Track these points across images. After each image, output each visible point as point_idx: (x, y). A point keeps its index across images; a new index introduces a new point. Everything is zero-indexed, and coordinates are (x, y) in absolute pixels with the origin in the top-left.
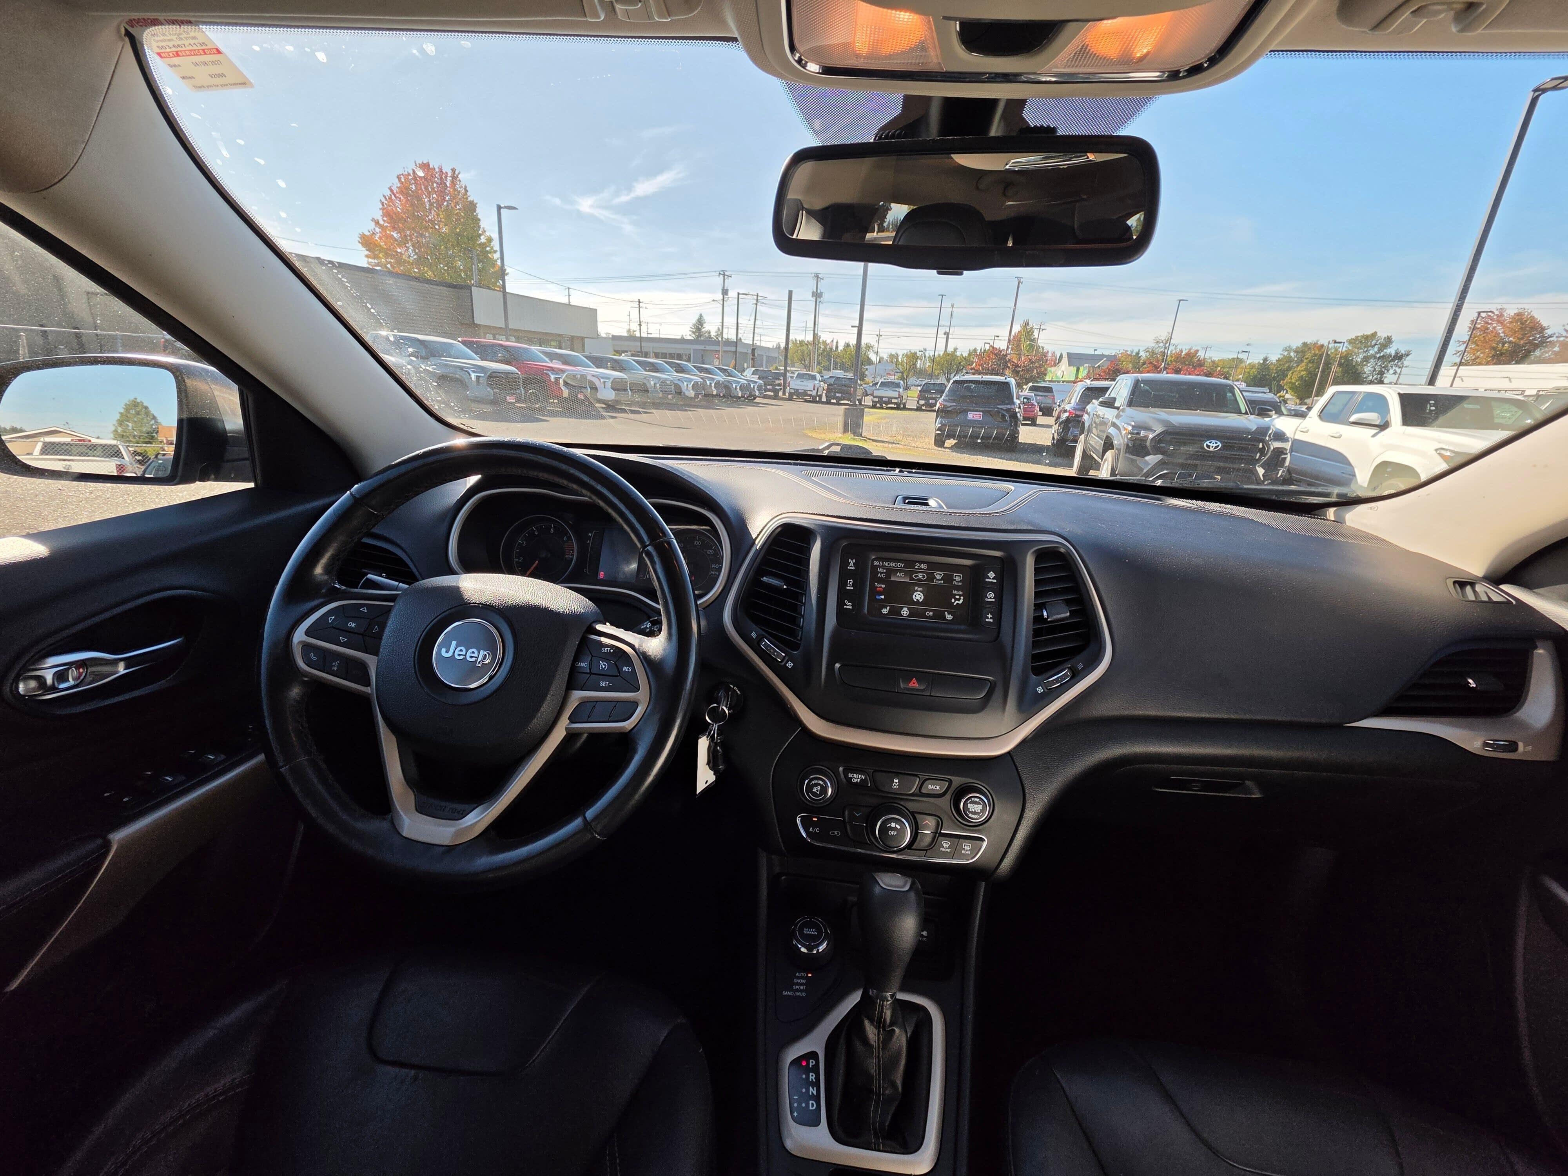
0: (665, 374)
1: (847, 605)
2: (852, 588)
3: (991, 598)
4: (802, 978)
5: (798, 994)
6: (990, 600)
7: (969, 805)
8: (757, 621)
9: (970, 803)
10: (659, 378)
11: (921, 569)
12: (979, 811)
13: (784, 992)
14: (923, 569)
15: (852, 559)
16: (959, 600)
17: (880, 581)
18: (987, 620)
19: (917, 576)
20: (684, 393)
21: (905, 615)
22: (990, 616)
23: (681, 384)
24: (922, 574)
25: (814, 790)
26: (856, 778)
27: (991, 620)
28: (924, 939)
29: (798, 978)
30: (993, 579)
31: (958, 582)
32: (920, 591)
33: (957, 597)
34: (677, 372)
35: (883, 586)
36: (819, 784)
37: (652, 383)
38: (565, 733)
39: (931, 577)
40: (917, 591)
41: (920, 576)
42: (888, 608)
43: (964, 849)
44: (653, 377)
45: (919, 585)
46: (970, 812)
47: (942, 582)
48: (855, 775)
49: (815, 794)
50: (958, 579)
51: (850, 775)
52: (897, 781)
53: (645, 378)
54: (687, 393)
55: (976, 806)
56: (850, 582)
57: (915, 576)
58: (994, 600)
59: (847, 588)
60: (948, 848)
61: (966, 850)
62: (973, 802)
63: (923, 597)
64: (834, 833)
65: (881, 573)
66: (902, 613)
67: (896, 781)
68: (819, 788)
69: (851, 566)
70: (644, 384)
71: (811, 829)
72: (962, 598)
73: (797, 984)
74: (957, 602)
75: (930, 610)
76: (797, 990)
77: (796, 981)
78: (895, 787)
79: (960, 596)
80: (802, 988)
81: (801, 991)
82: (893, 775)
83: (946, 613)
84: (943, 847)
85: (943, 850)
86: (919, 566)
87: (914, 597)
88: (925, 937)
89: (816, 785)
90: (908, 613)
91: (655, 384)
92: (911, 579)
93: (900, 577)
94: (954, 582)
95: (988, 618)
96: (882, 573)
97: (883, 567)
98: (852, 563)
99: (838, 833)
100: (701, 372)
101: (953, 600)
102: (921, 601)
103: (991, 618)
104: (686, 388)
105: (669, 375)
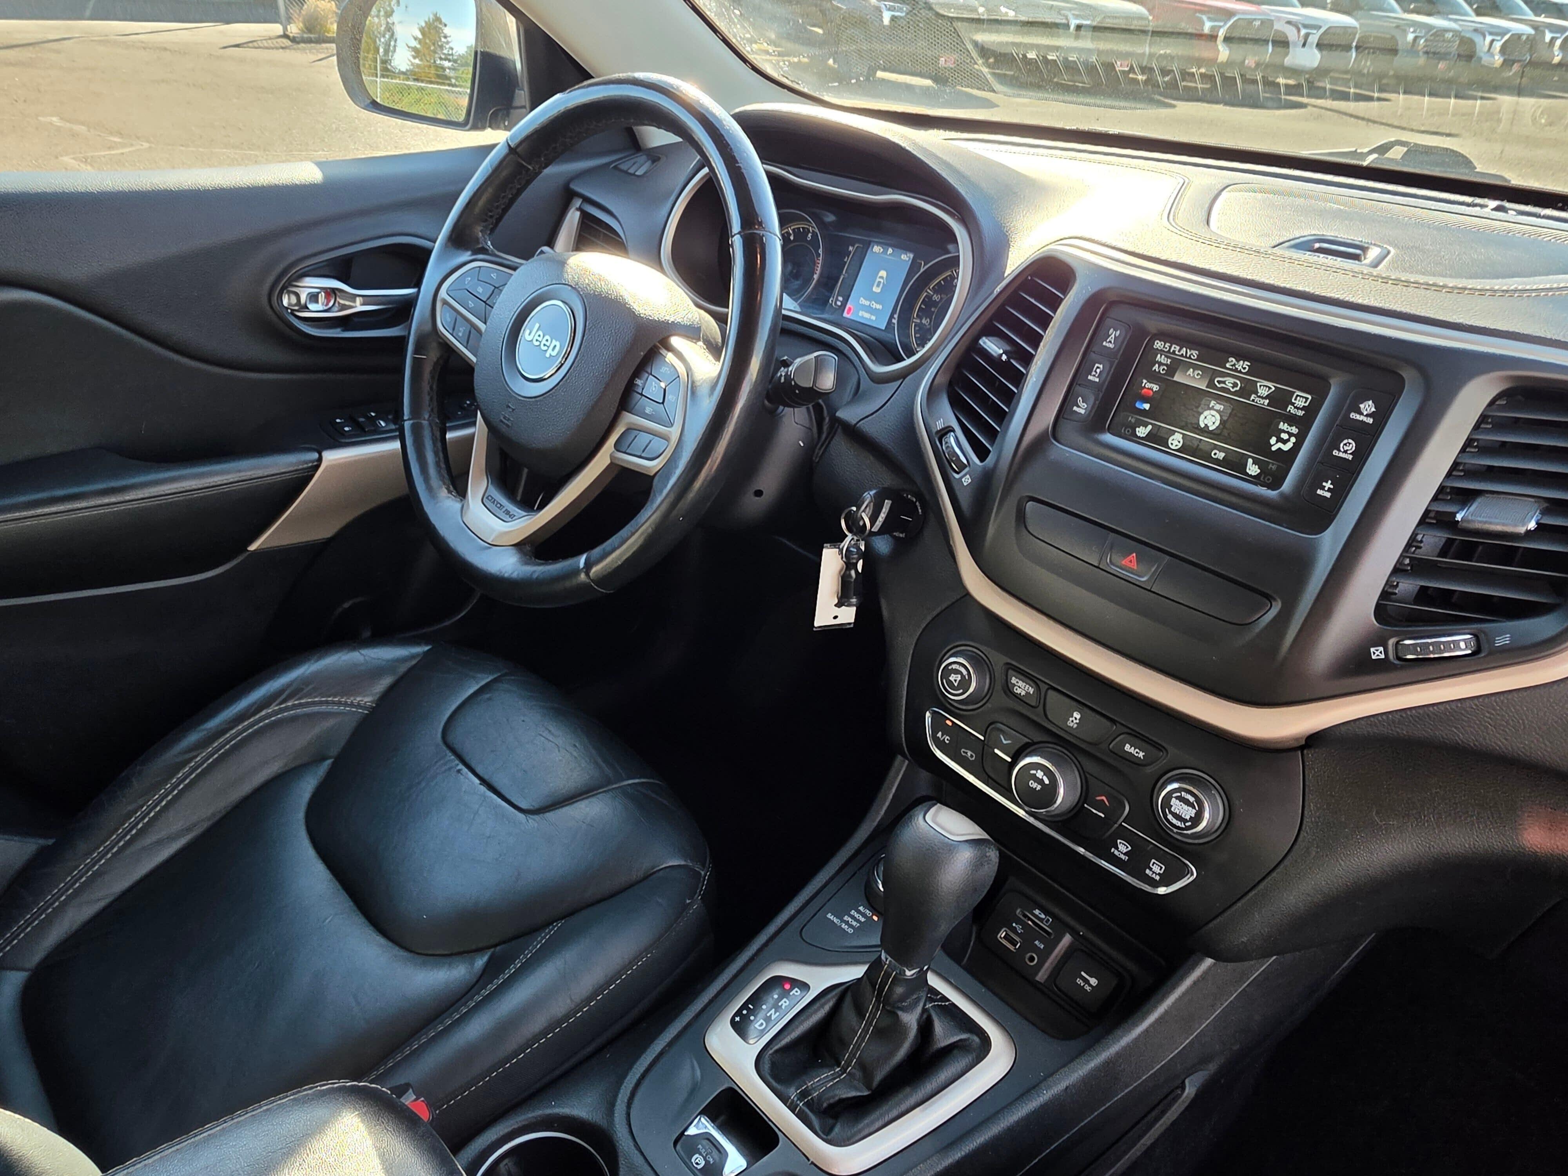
0: (1450, 20)
1: (1078, 406)
2: (1097, 380)
3: (1346, 452)
4: (864, 915)
5: (843, 926)
6: (1341, 455)
7: (1174, 799)
8: (957, 404)
9: (1177, 798)
10: (1429, 27)
11: (1236, 370)
12: (1188, 817)
13: (830, 914)
14: (1240, 372)
15: (1115, 330)
16: (1285, 442)
17: (1154, 377)
18: (1319, 492)
19: (1224, 382)
20: (1480, 59)
21: (1173, 447)
22: (1328, 485)
23: (1477, 39)
24: (1232, 380)
25: (950, 678)
26: (1022, 687)
27: (1328, 495)
28: (1088, 988)
29: (859, 912)
30: (1367, 416)
31: (1298, 408)
32: (1217, 411)
33: (1285, 436)
34: (1478, 13)
35: (1155, 388)
36: (961, 673)
37: (1410, 37)
38: (609, 462)
39: (1248, 389)
40: (1212, 408)
41: (1229, 382)
42: (1150, 427)
43: (1151, 869)
44: (1415, 24)
45: (1218, 398)
46: (1171, 812)
47: (1267, 401)
48: (1021, 683)
49: (950, 683)
50: (1300, 403)
51: (1014, 680)
52: (1078, 717)
53: (1398, 27)
54: (1486, 60)
55: (1185, 807)
56: (1098, 367)
57: (1219, 382)
58: (1350, 457)
59: (1090, 377)
60: (1125, 854)
61: (1154, 872)
62: (1181, 799)
63: (1218, 423)
64: (966, 753)
65: (1160, 364)
66: (1170, 441)
67: (1077, 715)
68: (959, 677)
69: (1110, 342)
70: (1393, 37)
71: (939, 735)
72: (1293, 440)
73: (853, 917)
74: (1280, 445)
75: (1221, 449)
76: (847, 923)
77: (853, 912)
78: (1071, 725)
79: (1290, 435)
80: (854, 923)
81: (851, 926)
82: (1074, 704)
83: (1250, 461)
84: (1117, 848)
85: (1116, 853)
86: (1234, 365)
87: (1202, 417)
88: (1090, 985)
89: (957, 672)
90: (1180, 445)
91: (1416, 38)
92: (1211, 384)
93: (1191, 378)
94: (1290, 408)
95: (1323, 488)
96: (1164, 364)
97: (1168, 354)
98: (1113, 336)
99: (972, 756)
100: (1536, 15)
101: (1273, 440)
102: (1211, 429)
103: (1329, 490)
104: (1486, 49)
105: (1455, 21)
